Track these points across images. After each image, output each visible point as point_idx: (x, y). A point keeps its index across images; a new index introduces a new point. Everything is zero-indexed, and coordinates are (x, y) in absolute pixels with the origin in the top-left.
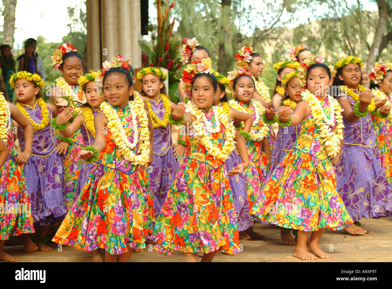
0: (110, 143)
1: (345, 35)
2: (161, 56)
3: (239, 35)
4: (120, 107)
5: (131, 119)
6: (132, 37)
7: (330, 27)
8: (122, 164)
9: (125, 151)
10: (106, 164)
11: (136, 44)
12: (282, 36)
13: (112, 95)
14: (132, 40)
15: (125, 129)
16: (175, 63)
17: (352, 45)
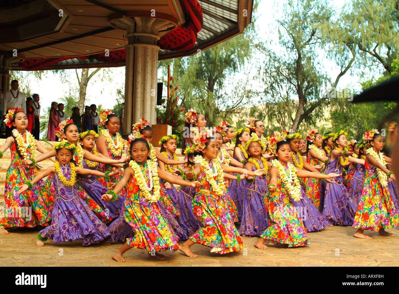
0: (136, 187)
1: (280, 113)
2: (168, 118)
3: (217, 109)
4: (142, 164)
5: (148, 172)
6: (151, 106)
7: (271, 108)
8: (143, 200)
9: (146, 193)
10: (134, 201)
11: (154, 110)
12: (243, 111)
13: (138, 155)
14: (151, 108)
15: (145, 178)
16: (177, 123)
17: (283, 118)
